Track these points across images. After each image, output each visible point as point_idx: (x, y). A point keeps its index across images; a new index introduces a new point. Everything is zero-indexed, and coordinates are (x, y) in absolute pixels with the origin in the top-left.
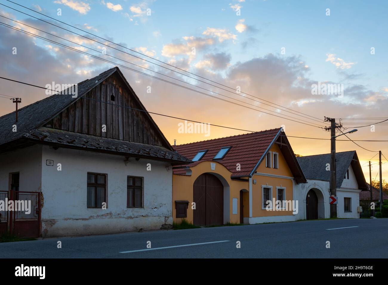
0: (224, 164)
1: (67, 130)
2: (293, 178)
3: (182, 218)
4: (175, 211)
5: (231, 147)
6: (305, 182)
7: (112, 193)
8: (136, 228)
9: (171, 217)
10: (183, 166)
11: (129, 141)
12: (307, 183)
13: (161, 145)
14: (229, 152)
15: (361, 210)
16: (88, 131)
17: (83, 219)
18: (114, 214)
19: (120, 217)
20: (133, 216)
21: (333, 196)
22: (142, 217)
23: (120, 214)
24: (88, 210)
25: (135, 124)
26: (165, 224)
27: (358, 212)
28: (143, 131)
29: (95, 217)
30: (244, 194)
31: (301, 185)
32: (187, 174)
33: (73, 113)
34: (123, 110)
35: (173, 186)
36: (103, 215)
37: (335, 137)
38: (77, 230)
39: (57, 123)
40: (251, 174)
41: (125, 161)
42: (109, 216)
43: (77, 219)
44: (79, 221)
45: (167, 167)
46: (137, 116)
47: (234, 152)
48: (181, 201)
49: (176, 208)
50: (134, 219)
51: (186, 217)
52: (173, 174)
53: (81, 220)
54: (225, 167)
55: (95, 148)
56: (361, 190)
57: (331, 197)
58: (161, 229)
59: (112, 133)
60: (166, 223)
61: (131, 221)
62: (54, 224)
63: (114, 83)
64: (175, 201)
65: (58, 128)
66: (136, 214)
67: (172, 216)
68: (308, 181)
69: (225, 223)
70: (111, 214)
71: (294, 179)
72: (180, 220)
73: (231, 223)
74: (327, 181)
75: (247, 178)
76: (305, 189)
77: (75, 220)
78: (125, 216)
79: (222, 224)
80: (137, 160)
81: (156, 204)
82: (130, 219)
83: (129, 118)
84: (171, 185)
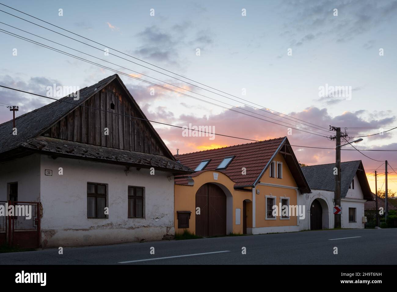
0: (227, 174)
1: (66, 139)
2: (298, 188)
3: (185, 229)
4: (177, 221)
5: (235, 157)
6: (309, 192)
7: (113, 204)
8: (138, 238)
9: (173, 228)
10: (184, 176)
11: (130, 151)
12: (311, 193)
13: (163, 155)
14: (233, 162)
15: (366, 221)
16: (88, 140)
17: (83, 230)
18: (114, 225)
19: (121, 228)
20: (134, 227)
21: (337, 206)
22: (144, 228)
23: (121, 224)
24: (88, 220)
25: (135, 133)
26: (167, 235)
27: (363, 223)
28: (144, 140)
29: (96, 228)
30: (247, 204)
31: (305, 195)
32: (189, 184)
33: (71, 122)
34: (123, 119)
35: (174, 196)
36: (103, 225)
37: (340, 147)
38: (77, 240)
39: (55, 133)
40: (254, 185)
41: (126, 171)
42: (110, 226)
43: (77, 230)
44: (80, 231)
45: (168, 176)
46: (138, 125)
47: (237, 161)
48: (183, 211)
49: (178, 219)
50: (135, 229)
51: (188, 227)
52: (175, 184)
53: (82, 231)
54: (228, 177)
55: (95, 157)
56: (366, 200)
57: (335, 208)
58: (163, 239)
59: (112, 143)
60: (168, 234)
61: (132, 231)
62: (54, 234)
63: (114, 91)
64: (177, 211)
65: (57, 137)
66: (137, 225)
67: (174, 226)
68: (312, 191)
69: (227, 233)
70: (111, 224)
71: (298, 189)
72: (182, 231)
73: (234, 233)
74: (332, 191)
75: (250, 188)
76: (309, 199)
77: (75, 231)
78: (126, 227)
79: (225, 235)
80: (138, 169)
81: (157, 214)
82: (131, 229)
83: (129, 127)
84: (173, 195)
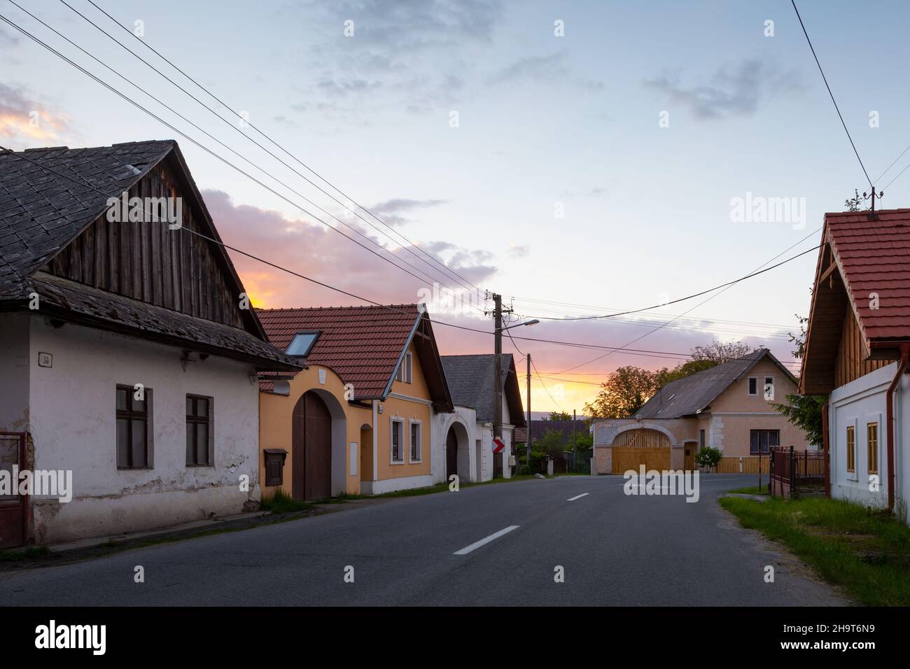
0: (336, 369)
1: (80, 281)
2: (431, 402)
3: (275, 487)
4: (263, 470)
5: (320, 333)
6: (450, 410)
7: (161, 434)
8: (203, 511)
9: (258, 485)
10: (280, 374)
11: (191, 316)
12: (454, 412)
13: (243, 328)
15: (514, 463)
16: (120, 287)
17: (112, 496)
18: (164, 482)
19: (176, 489)
20: (196, 486)
21: (498, 438)
22: (212, 488)
23: (175, 481)
24: (119, 474)
25: (200, 277)
26: (249, 501)
27: (509, 466)
28: (213, 294)
29: (132, 491)
30: (366, 431)
31: (440, 415)
32: (275, 391)
33: (90, 240)
34: (179, 242)
35: (259, 417)
36: (145, 485)
37: (501, 330)
38: (101, 522)
39: (60, 263)
40: (385, 395)
41: (183, 360)
42: (156, 487)
43: (100, 497)
44: (105, 500)
45: (251, 375)
46: (203, 257)
47: (329, 344)
48: (274, 450)
49: (266, 466)
50: (199, 491)
51: (282, 484)
52: (261, 391)
53: (108, 498)
54: (338, 375)
56: (514, 426)
57: (495, 440)
58: (243, 511)
59: (161, 295)
60: (251, 499)
61: (194, 496)
62: (57, 510)
63: (163, 177)
64: (264, 450)
65: (64, 274)
66: (202, 481)
67: (259, 483)
68: (456, 409)
69: (334, 493)
70: (159, 481)
71: (432, 405)
72: (271, 490)
73: (348, 493)
74: (472, 408)
75: (369, 402)
76: (445, 424)
77: (97, 500)
78: (184, 486)
79: (328, 499)
80: (203, 357)
81: (233, 457)
82: (192, 491)
83: (190, 262)
84: (257, 415)
